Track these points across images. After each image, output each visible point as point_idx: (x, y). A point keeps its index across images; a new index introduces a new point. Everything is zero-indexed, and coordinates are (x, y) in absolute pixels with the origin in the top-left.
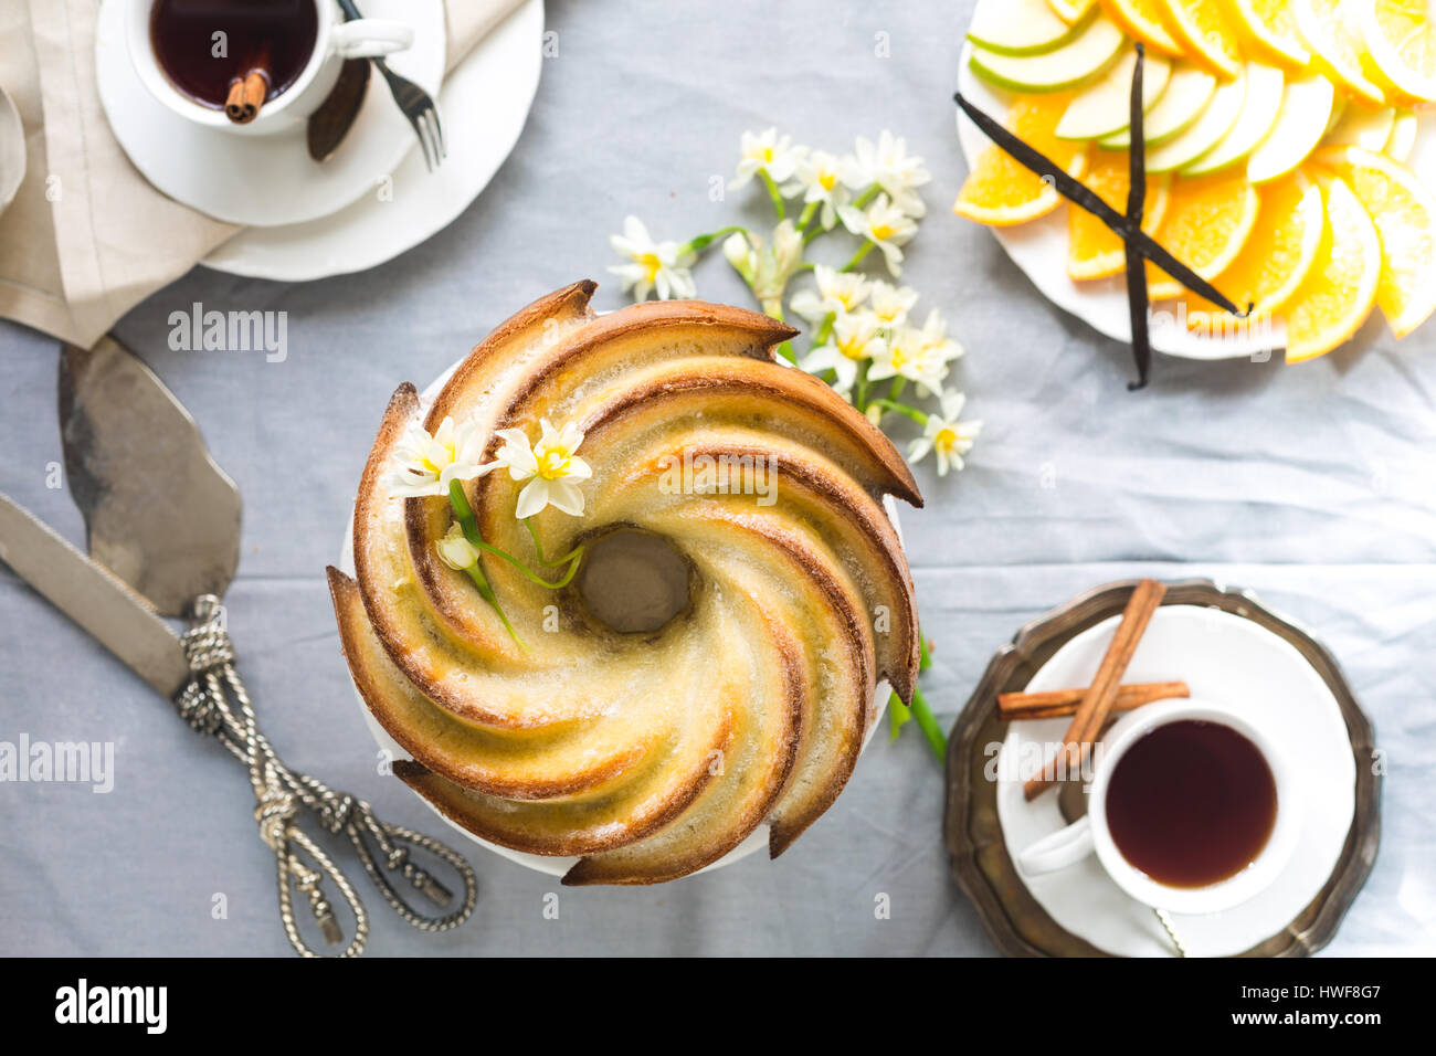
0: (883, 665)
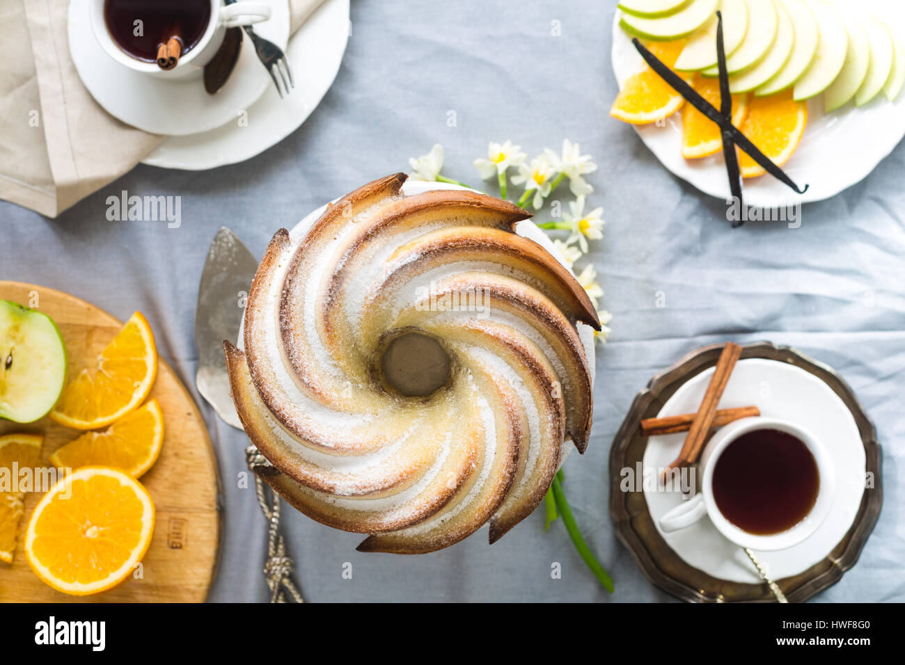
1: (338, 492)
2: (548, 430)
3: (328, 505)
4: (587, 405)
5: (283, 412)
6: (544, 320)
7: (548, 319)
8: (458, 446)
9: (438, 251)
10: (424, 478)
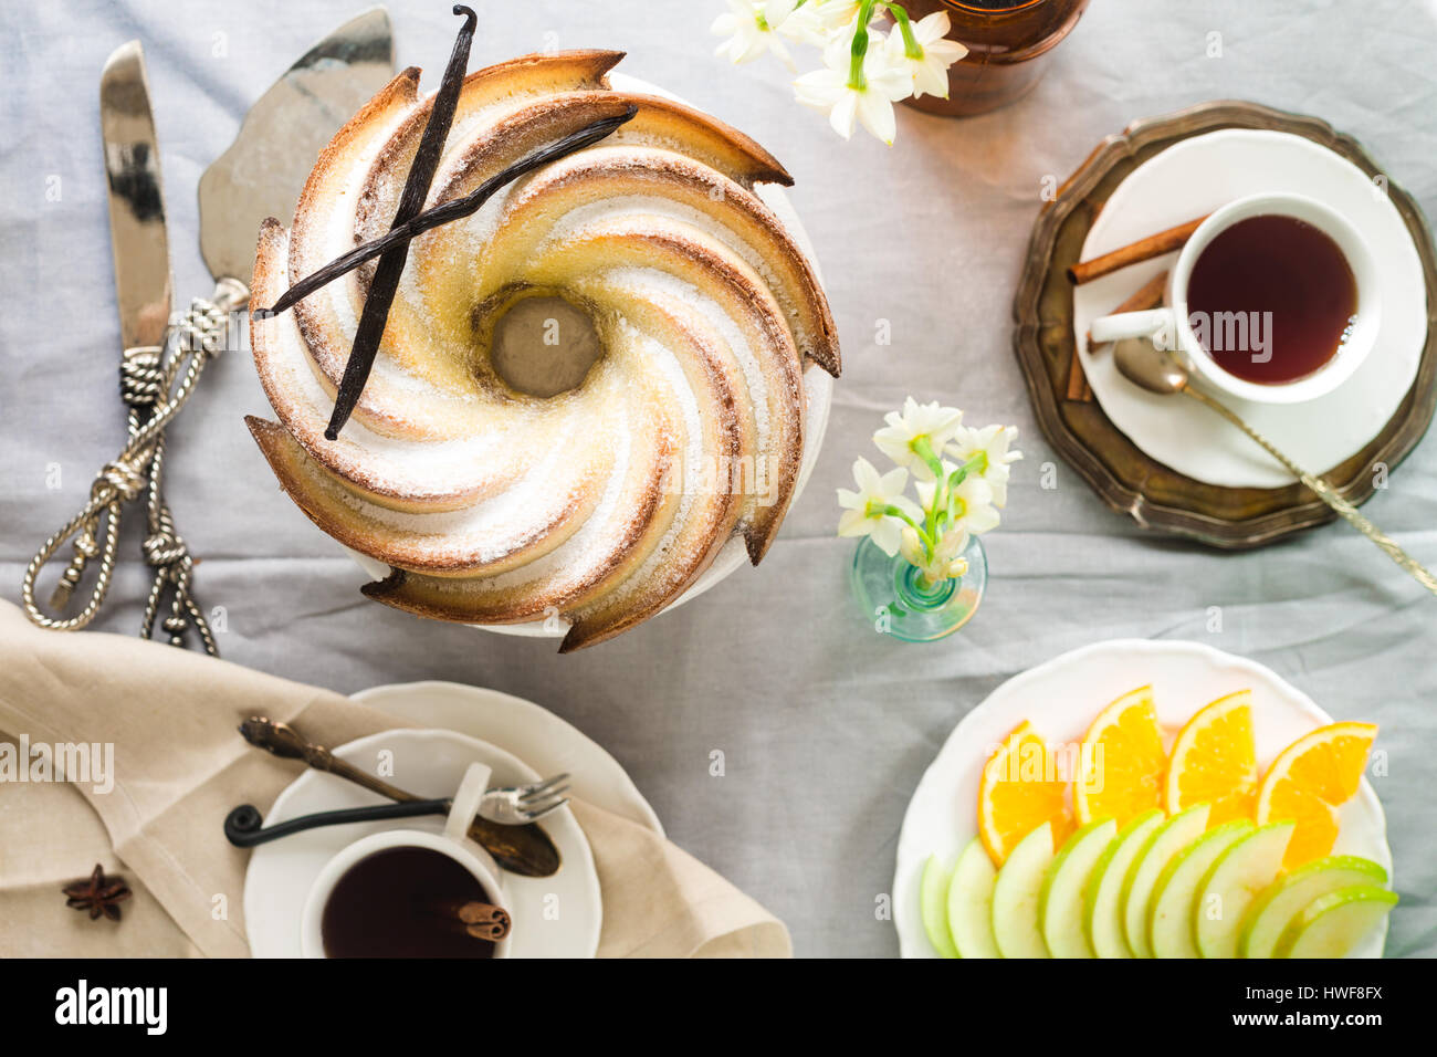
0: (802, 346)
1: (485, 558)
2: (763, 346)
3: (486, 595)
4: (810, 293)
5: (359, 471)
6: (691, 183)
7: (697, 178)
8: (640, 424)
9: (495, 141)
10: (608, 490)
